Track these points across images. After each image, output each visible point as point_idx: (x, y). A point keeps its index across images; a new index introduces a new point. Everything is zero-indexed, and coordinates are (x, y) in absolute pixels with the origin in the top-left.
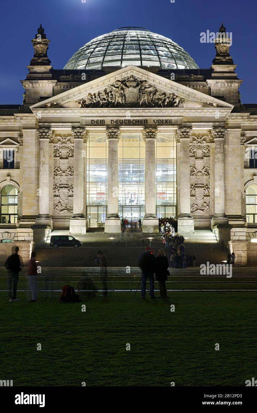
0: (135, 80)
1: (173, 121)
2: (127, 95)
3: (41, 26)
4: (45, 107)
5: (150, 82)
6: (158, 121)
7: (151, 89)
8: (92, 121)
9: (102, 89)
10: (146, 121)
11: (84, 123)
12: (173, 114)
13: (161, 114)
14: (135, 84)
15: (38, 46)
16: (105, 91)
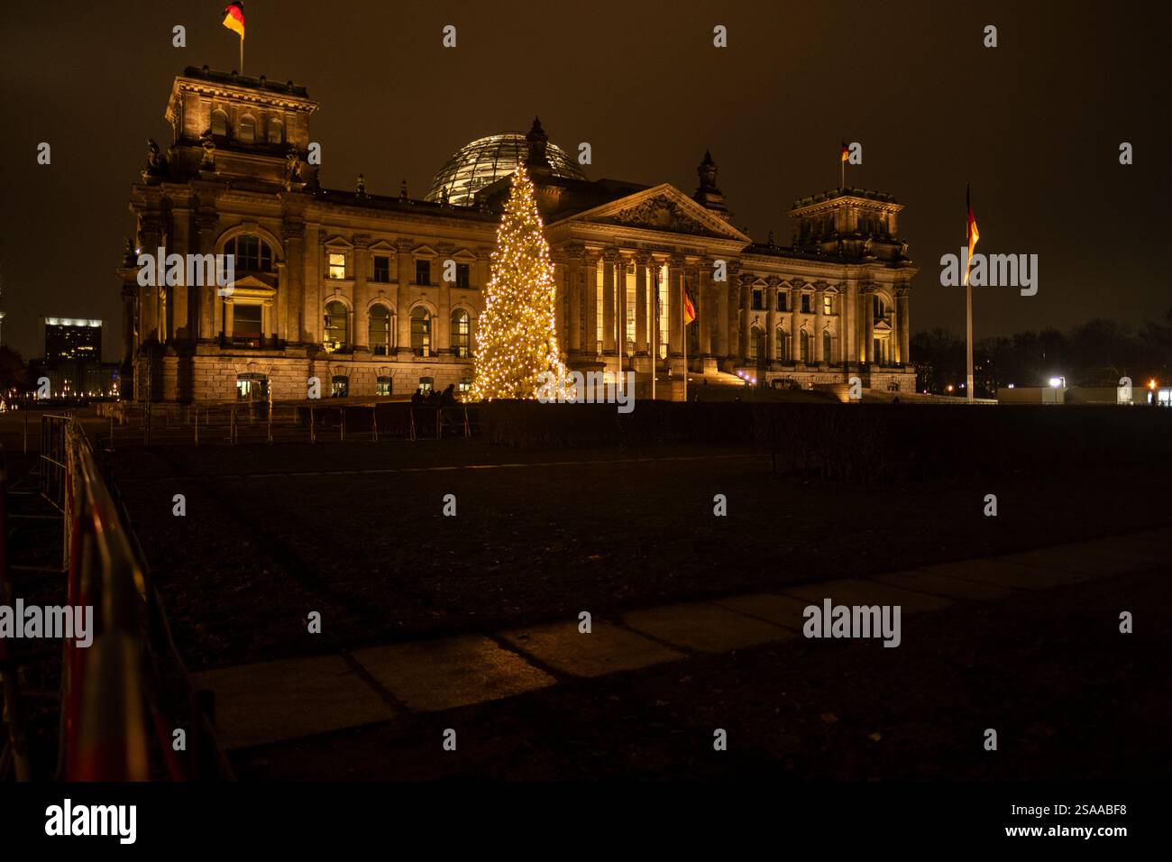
0: (666, 200)
1: (698, 251)
2: (659, 216)
3: (537, 119)
4: (582, 220)
5: (680, 205)
6: (685, 249)
7: (679, 213)
8: (625, 242)
9: (634, 205)
10: (674, 248)
11: (617, 244)
12: (699, 244)
13: (690, 242)
14: (666, 205)
15: (539, 142)
16: (637, 208)
